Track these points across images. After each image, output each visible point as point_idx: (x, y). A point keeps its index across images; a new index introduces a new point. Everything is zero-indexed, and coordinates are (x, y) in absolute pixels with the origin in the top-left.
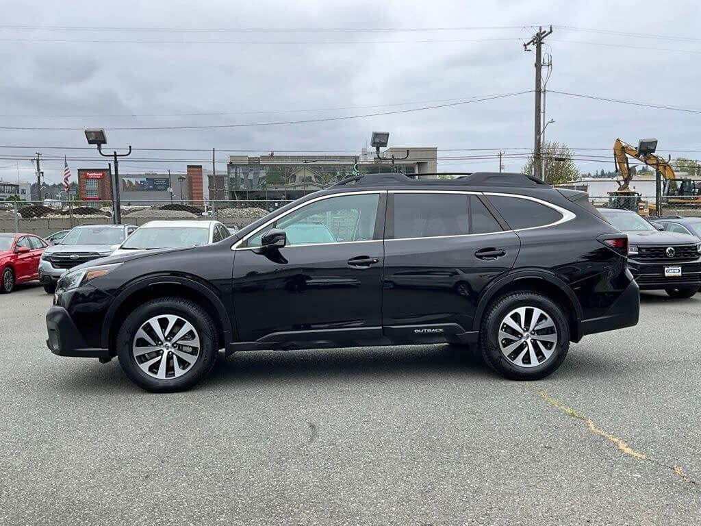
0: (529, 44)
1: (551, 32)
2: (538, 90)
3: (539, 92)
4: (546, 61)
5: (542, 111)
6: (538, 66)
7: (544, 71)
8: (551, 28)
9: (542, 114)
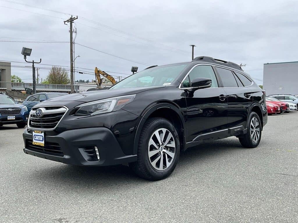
0: (66, 21)
1: (77, 18)
2: (71, 42)
3: (72, 43)
4: (75, 30)
5: (73, 51)
6: (71, 32)
7: (74, 34)
8: (77, 17)
9: (73, 53)
